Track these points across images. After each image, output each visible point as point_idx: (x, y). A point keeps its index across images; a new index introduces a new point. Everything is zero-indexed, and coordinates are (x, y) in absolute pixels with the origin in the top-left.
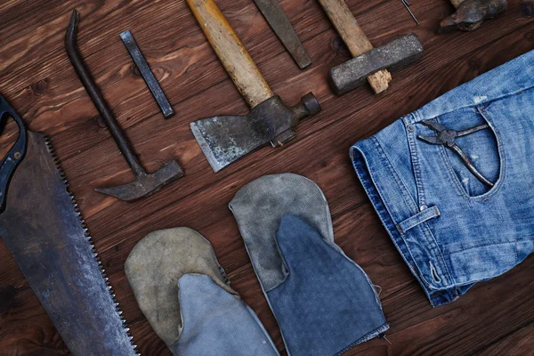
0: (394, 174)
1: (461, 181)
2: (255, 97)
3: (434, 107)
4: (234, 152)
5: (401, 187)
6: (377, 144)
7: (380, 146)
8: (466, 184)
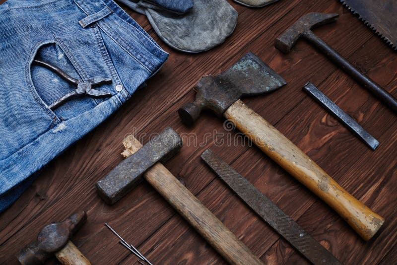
0: (125, 45)
1: (65, 56)
2: (241, 106)
3: (102, 113)
4: (241, 66)
5: (117, 38)
6: (147, 63)
7: (144, 63)
8: (60, 53)
